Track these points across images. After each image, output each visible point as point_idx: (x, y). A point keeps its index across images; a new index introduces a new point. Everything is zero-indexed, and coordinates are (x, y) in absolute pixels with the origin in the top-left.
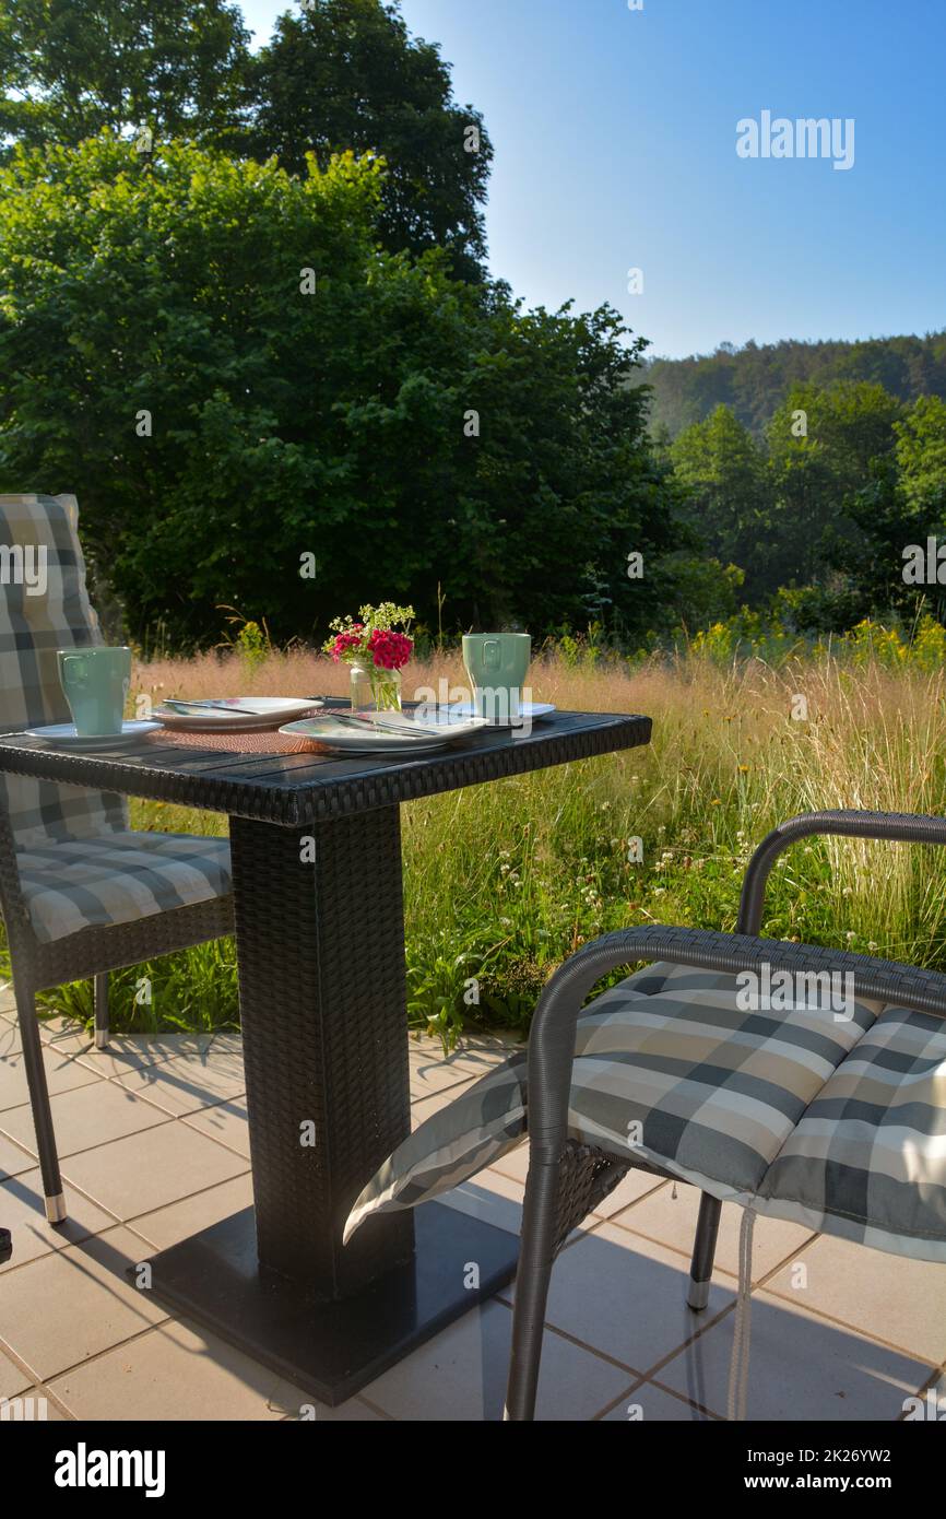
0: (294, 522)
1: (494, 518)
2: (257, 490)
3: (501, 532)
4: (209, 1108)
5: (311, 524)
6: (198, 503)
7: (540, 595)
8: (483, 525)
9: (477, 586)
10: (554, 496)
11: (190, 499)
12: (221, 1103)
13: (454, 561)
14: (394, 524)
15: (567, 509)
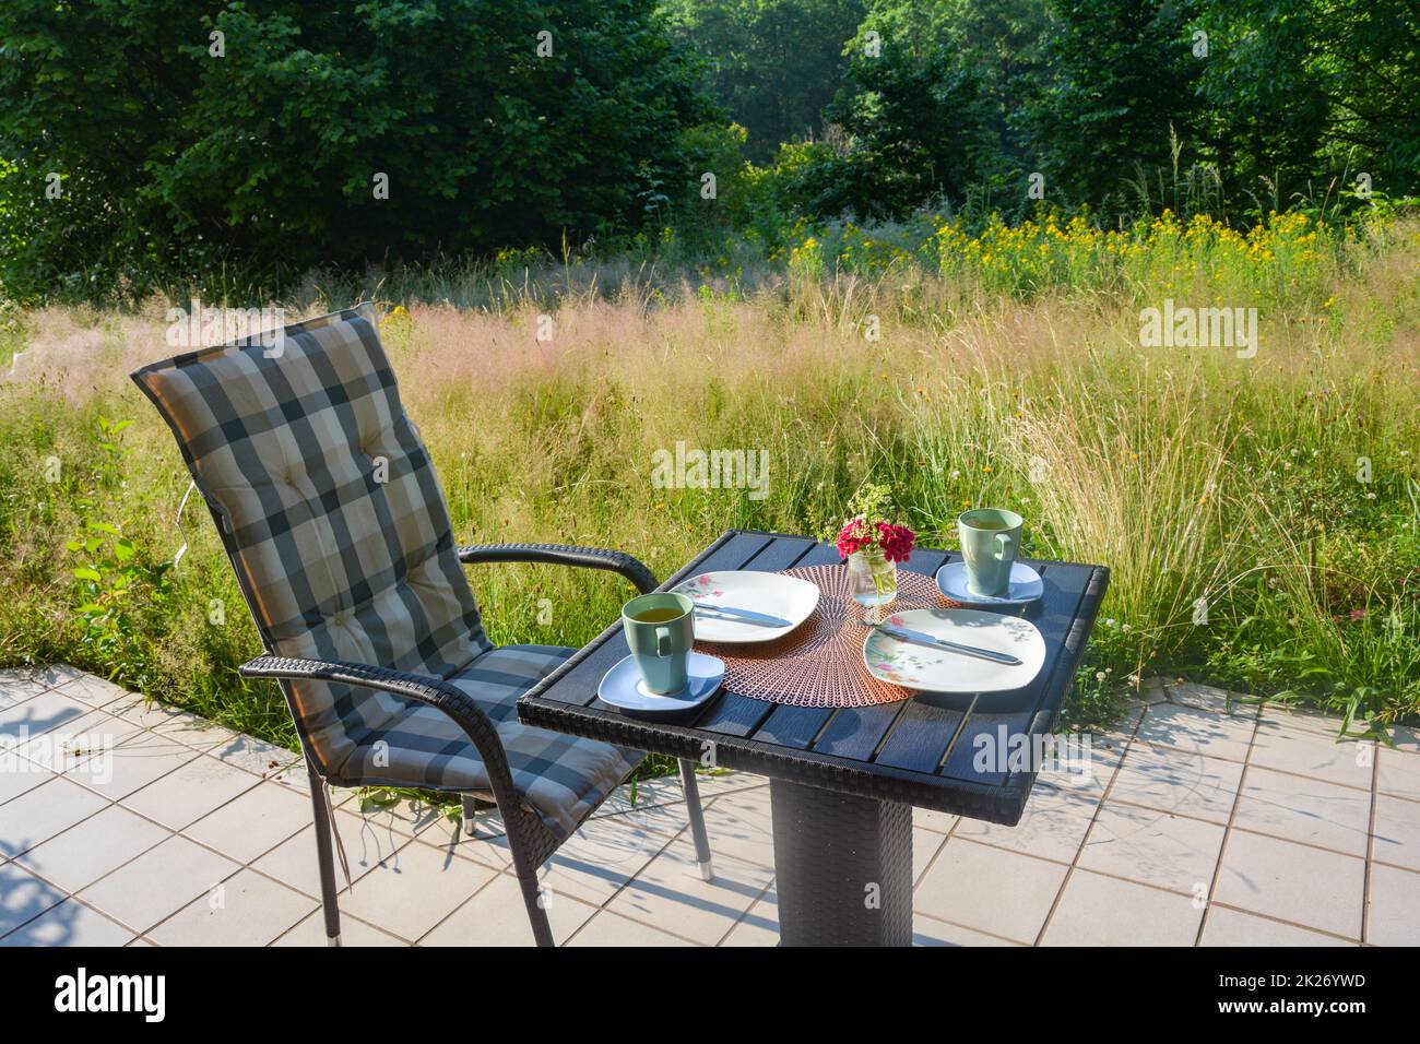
0: (335, 139)
1: (535, 115)
2: (289, 106)
3: (544, 128)
4: (621, 889)
5: (352, 139)
6: (223, 123)
7: (585, 189)
8: (524, 124)
9: (524, 185)
10: (592, 89)
11: (215, 119)
12: (630, 882)
13: (498, 163)
14: (433, 129)
15: (607, 102)
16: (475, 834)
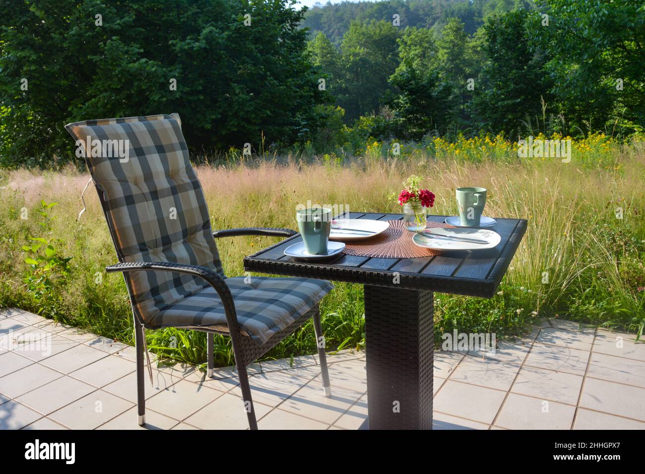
0: (156, 99)
1: (248, 93)
2: (136, 84)
3: (252, 99)
4: (285, 400)
5: (164, 99)
6: (105, 91)
7: (270, 127)
8: (243, 96)
9: (242, 124)
10: (275, 82)
11: (102, 89)
12: (289, 397)
13: (230, 114)
14: (202, 97)
15: (281, 87)
16: (213, 377)
